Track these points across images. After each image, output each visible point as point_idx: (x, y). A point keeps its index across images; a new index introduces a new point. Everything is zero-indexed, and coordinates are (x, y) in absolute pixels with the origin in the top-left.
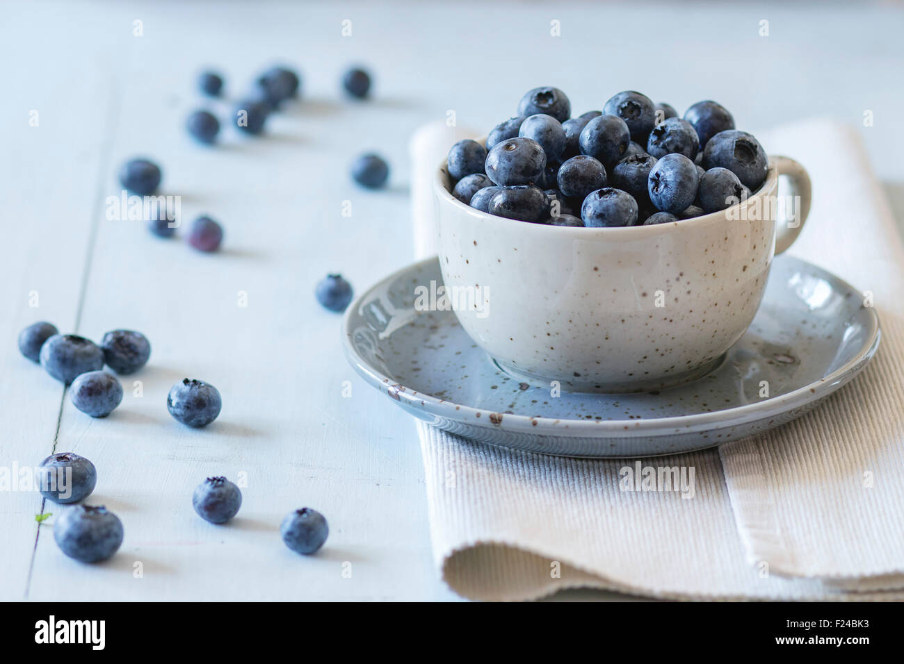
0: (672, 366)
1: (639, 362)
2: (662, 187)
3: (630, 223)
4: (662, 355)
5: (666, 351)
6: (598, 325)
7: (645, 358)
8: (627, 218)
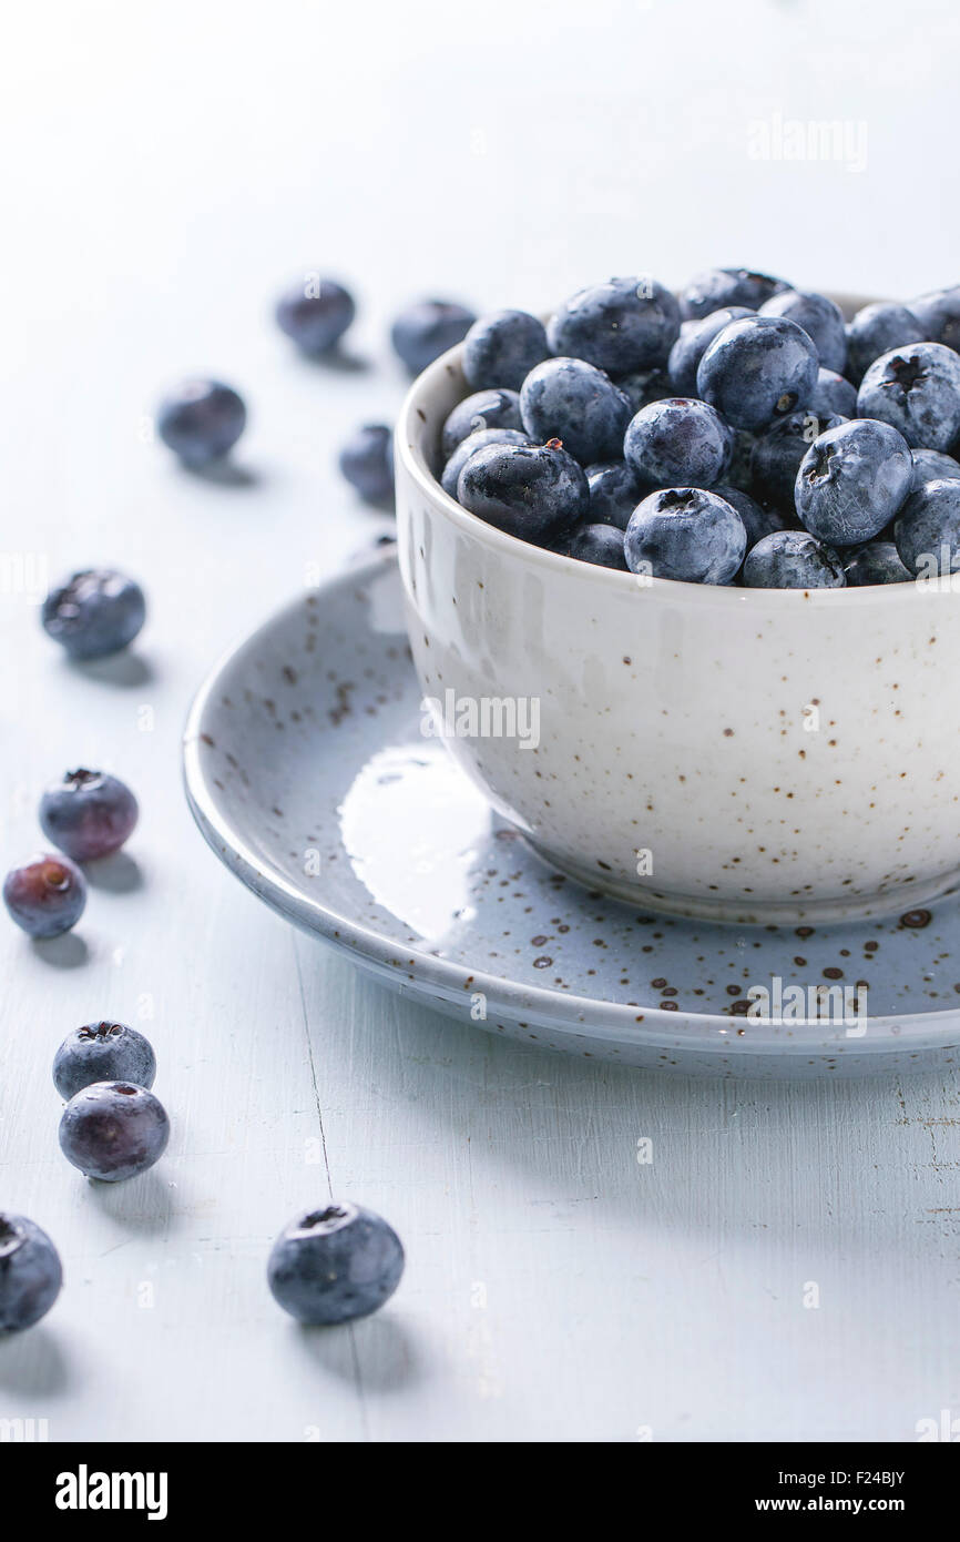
0: (807, 884)
1: (725, 867)
2: (826, 478)
3: (714, 574)
4: (776, 861)
5: (784, 854)
6: (630, 776)
7: (737, 860)
8: (708, 563)
